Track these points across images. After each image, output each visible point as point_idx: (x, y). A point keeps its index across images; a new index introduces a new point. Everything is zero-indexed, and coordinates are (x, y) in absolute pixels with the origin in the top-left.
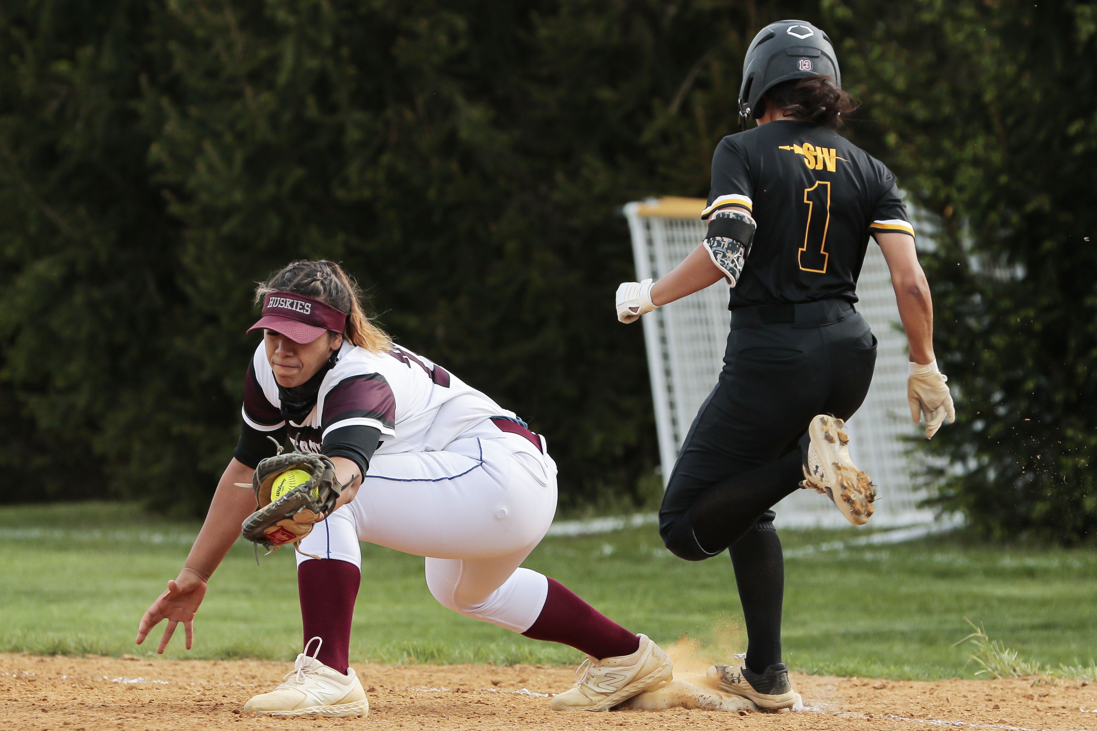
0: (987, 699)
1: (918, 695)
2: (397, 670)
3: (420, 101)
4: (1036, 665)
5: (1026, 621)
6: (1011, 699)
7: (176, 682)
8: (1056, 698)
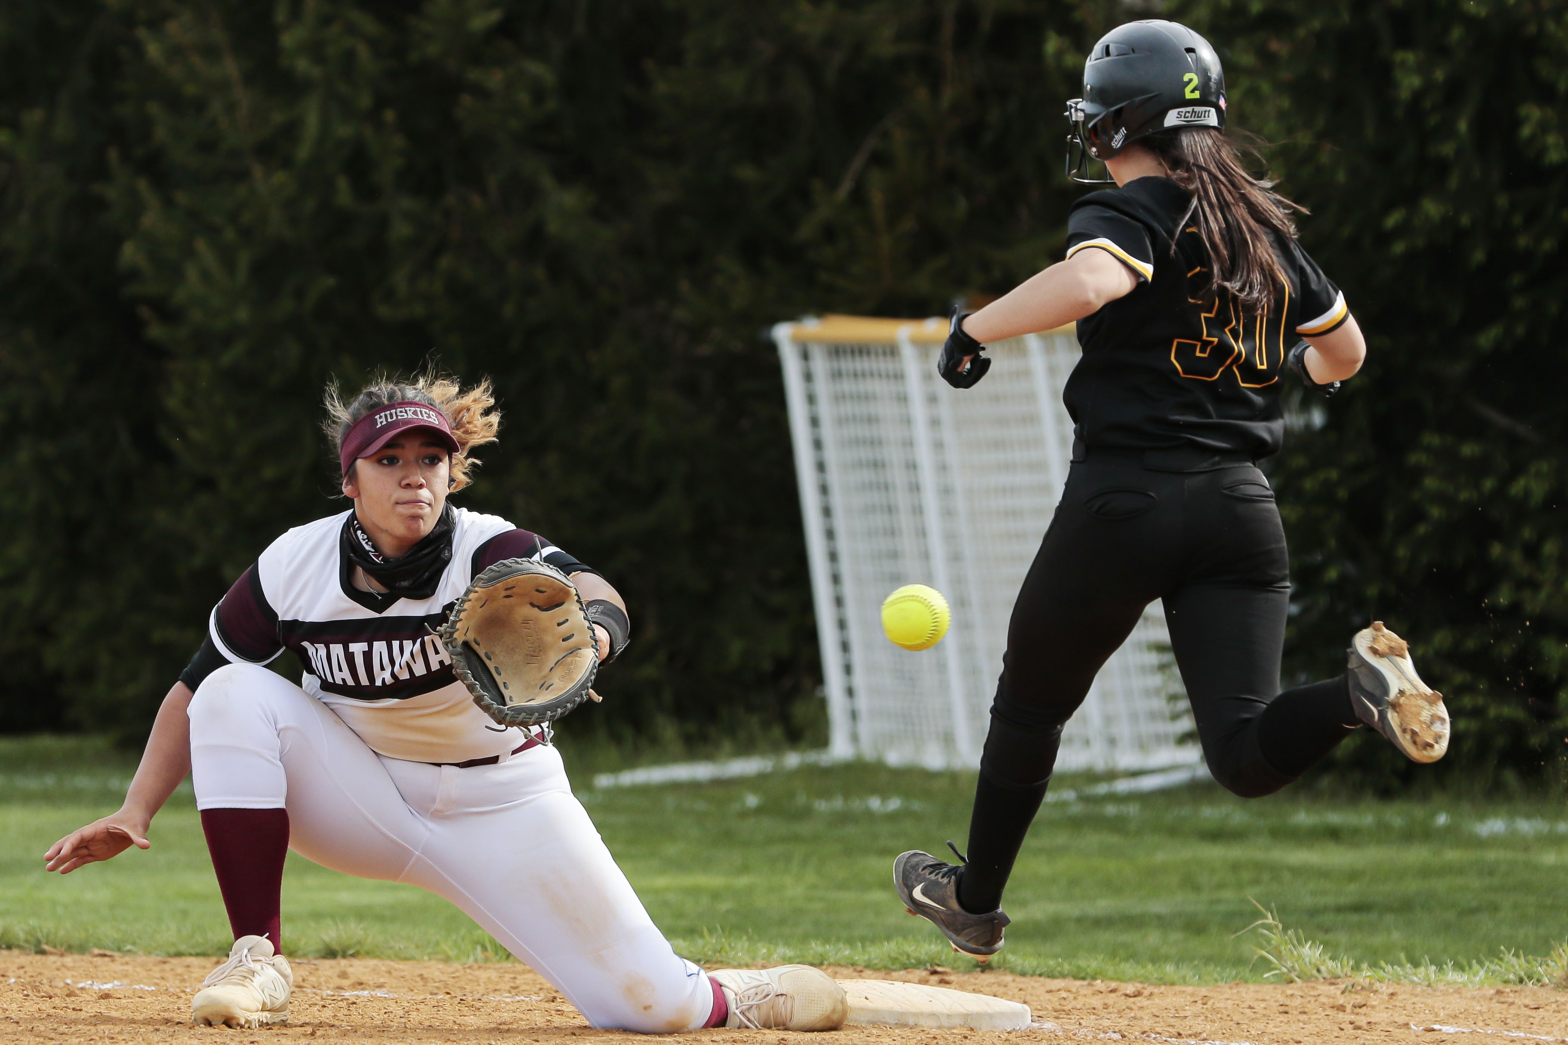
0: (1281, 1011)
1: (1186, 1005)
2: (468, 971)
3: (493, 182)
4: (1348, 963)
5: (1329, 900)
6: (1315, 1011)
7: (165, 988)
8: (1377, 1009)
